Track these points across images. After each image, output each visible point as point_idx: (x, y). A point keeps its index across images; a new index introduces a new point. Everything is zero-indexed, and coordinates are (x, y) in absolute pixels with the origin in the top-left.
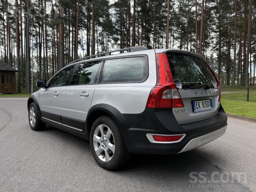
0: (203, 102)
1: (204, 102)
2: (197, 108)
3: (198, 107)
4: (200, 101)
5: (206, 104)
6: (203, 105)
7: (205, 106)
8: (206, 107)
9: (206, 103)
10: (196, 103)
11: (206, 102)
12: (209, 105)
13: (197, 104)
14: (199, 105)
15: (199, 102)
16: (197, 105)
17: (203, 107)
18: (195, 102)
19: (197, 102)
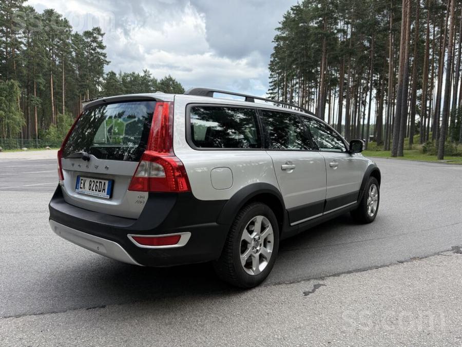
0: (91, 181)
1: (94, 181)
2: (81, 188)
3: (82, 186)
4: (87, 179)
5: (96, 185)
6: (90, 185)
7: (94, 189)
8: (96, 191)
9: (98, 184)
10: (82, 180)
11: (97, 182)
12: (104, 190)
13: (83, 182)
14: (84, 184)
15: (85, 179)
16: (81, 183)
17: (90, 190)
18: (81, 178)
19: (83, 178)
